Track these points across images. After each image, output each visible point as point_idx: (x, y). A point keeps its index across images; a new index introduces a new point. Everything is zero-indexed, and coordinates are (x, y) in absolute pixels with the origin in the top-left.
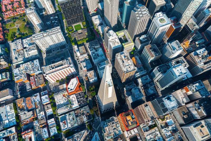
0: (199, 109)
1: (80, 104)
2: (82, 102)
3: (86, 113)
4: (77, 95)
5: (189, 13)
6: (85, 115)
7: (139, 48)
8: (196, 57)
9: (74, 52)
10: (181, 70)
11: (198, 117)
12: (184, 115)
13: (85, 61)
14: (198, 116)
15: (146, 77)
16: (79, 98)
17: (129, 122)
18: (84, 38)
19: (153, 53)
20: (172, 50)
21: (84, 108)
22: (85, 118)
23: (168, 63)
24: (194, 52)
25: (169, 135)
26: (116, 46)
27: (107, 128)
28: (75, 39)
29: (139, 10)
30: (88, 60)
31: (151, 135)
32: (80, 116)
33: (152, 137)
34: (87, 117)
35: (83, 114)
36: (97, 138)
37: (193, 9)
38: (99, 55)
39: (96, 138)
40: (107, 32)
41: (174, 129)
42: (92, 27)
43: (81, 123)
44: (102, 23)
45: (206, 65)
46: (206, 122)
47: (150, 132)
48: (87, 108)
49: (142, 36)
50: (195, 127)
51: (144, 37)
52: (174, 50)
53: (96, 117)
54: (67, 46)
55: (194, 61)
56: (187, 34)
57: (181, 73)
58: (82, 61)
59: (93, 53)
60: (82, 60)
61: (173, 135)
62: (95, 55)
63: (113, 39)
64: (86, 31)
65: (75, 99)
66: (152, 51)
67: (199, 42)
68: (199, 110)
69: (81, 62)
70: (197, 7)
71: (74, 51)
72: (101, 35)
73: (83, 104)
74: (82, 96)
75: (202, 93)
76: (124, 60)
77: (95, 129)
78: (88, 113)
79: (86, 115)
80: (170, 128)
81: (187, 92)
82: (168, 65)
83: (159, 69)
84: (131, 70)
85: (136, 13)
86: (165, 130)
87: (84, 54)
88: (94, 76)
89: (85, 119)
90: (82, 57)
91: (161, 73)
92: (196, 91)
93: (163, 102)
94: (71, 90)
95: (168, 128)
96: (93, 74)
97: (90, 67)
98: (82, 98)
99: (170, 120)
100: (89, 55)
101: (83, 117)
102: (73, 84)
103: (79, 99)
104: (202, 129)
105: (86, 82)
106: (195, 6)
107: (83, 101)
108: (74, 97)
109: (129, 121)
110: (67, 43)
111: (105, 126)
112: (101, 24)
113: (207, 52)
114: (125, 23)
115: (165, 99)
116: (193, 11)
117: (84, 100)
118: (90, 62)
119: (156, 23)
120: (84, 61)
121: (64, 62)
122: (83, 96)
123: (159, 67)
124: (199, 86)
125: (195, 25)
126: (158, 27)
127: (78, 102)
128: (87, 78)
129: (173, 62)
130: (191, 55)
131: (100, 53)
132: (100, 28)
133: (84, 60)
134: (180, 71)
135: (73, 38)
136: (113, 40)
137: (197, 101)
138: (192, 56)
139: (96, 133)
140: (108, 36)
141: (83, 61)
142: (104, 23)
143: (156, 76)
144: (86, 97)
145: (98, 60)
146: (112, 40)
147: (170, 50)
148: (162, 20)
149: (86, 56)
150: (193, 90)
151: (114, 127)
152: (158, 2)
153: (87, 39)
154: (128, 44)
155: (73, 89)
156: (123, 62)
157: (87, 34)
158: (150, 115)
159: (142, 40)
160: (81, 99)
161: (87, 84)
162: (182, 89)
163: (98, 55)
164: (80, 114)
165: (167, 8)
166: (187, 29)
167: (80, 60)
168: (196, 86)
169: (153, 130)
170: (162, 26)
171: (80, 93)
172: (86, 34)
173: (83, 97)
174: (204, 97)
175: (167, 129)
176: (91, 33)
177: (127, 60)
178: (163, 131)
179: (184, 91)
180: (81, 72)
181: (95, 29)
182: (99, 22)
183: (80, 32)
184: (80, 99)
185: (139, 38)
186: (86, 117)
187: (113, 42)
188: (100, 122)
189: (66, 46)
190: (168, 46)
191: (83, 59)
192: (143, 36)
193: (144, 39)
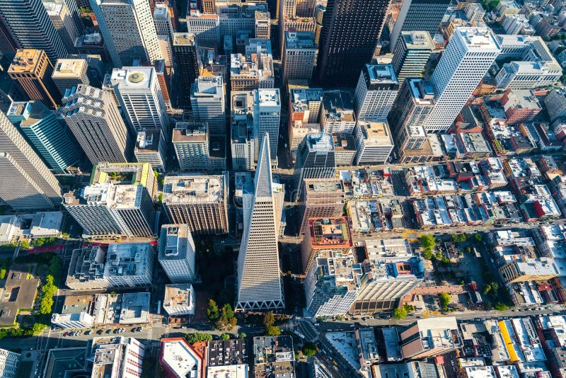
0: (339, 116)
1: (242, 359)
2: (238, 353)
3: (273, 347)
4: (213, 361)
5: (149, 34)
6: (277, 354)
7: (162, 163)
8: (243, 74)
9: (67, 337)
10: (267, 96)
11: (352, 124)
12: (340, 145)
13: (118, 308)
14: (350, 122)
15: (238, 178)
16: (224, 360)
17: (335, 232)
18: (39, 289)
19: (196, 133)
20: (212, 97)
21: (256, 352)
22: (283, 356)
23: (233, 120)
24: (232, 73)
25: (368, 187)
26: (135, 197)
27: (339, 279)
28: (21, 319)
29: (80, 100)
30: (120, 298)
31: (361, 219)
32: (273, 369)
33: (364, 217)
34: (283, 349)
35: (272, 358)
36: (340, 338)
37: (147, 19)
38: (128, 255)
39: (340, 341)
40: (83, 201)
41: (359, 173)
42: (17, 254)
43: (293, 372)
44: (27, 220)
45: (265, 68)
46: (362, 119)
47: (354, 219)
48: (259, 342)
49: (138, 140)
50: (366, 136)
51: (143, 137)
52: (215, 93)
53: (289, 328)
54: (29, 355)
55: (248, 81)
56: (192, 57)
57: (274, 97)
58: (113, 319)
59: (114, 270)
60: (110, 316)
61: (369, 182)
62: (124, 267)
63: (112, 196)
64: (20, 275)
65: (222, 371)
66: (192, 132)
67: (211, 58)
68: (342, 116)
69: (117, 320)
70: (148, 12)
71: (63, 337)
72: (61, 236)
73: (243, 351)
74: (221, 349)
75: (314, 98)
76: (190, 190)
77: (317, 338)
78: (273, 343)
79: (276, 351)
80: (356, 179)
81: (302, 119)
82: (237, 122)
83: (237, 141)
84: (219, 186)
85: (82, 109)
86: (357, 190)
87: (94, 304)
88: (183, 291)
89: (286, 357)
90: (101, 313)
91: (249, 140)
92: (307, 103)
93: (315, 153)
94: (195, 367)
95: (354, 183)
96: (177, 290)
97: (146, 298)
98: (228, 349)
99: (341, 173)
100: (108, 291)
101: (279, 360)
102: (181, 359)
103: (227, 360)
104: (372, 128)
105: (185, 325)
106: (146, 13)
107: (237, 348)
108: (216, 372)
109: (333, 232)
110: (18, 351)
111: (332, 285)
112: (26, 225)
113: (240, 55)
114: (68, 165)
115: (312, 147)
116: (151, 23)
117: (235, 345)
118: (130, 295)
119: (133, 92)
120: (119, 312)
121: (102, 358)
122: (223, 346)
123: (233, 139)
124: (300, 95)
125: (185, 36)
126: (145, 93)
127: (235, 363)
128: (173, 320)
129: (236, 110)
130: (234, 78)
131: (126, 251)
132: (38, 231)
133: (112, 312)
134: (270, 98)
135: (15, 323)
136: (116, 198)
137: (324, 112)
138: (238, 78)
139: (329, 337)
140: (98, 203)
141: (117, 316)
142: (28, 216)
143: (246, 156)
144: (228, 337)
145: (144, 264)
146: (114, 199)
147: (211, 100)
148: (134, 78)
149: (102, 301)
150: (304, 107)
151: (341, 264)
152: (73, 70)
153: (50, 279)
154: (143, 175)
155: (197, 361)
156: (193, 194)
157: (29, 276)
158: (333, 188)
159: (147, 144)
160: (228, 353)
161: (189, 326)
162: (294, 125)
163: (127, 260)
164: (268, 367)
165: (95, 69)
166: (184, 52)
167: (108, 321)
168: (299, 99)
169: (352, 211)
170: (149, 84)
171: (210, 350)
172: (28, 278)
173: (225, 345)
174: (321, 98)
175: (355, 187)
176: (35, 262)
177: (192, 183)
178: (357, 194)
179: (299, 123)
180: (146, 334)
181: (31, 248)
182: (13, 227)
183: (7, 296)
184: (226, 358)
185: (139, 148)
186: (281, 351)
187: (119, 201)
188: (303, 320)
189: (25, 359)
190: (199, 100)
191: (110, 314)
192: (138, 137)
193: (150, 139)
